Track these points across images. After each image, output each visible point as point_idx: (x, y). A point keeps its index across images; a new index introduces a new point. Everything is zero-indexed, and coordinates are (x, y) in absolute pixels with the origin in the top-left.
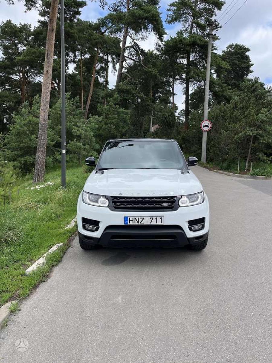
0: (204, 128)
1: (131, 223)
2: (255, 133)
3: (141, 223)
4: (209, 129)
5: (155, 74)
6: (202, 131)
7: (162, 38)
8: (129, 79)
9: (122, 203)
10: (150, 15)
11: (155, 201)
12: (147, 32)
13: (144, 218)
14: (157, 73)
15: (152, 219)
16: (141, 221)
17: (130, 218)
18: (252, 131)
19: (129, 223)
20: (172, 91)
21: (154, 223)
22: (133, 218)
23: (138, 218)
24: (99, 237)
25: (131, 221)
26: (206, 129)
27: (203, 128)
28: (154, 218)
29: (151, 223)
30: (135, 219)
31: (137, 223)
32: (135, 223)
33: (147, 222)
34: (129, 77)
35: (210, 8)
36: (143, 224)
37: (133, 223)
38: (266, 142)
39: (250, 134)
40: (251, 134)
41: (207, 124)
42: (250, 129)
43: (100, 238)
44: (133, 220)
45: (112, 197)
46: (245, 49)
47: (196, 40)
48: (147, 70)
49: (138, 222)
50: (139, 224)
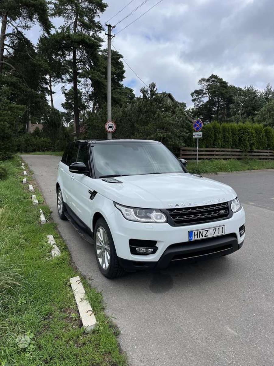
0: (109, 129)
1: (196, 238)
2: (165, 135)
3: (205, 236)
4: (113, 130)
5: (46, 68)
6: (107, 132)
7: (50, 30)
8: (13, 71)
9: (181, 215)
10: (38, 3)
11: (211, 209)
12: (31, 21)
13: (208, 230)
14: (48, 67)
15: (215, 230)
16: (205, 234)
17: (194, 232)
18: (162, 133)
19: (193, 239)
20: (49, 89)
21: (217, 234)
22: (198, 232)
23: (203, 231)
24: (157, 260)
25: (195, 236)
26: (111, 130)
27: (107, 128)
28: (217, 228)
29: (214, 235)
30: (200, 232)
31: (201, 238)
32: (199, 237)
33: (211, 234)
34: (13, 69)
35: (92, 9)
36: (207, 237)
37: (198, 238)
38: (174, 143)
39: (160, 135)
40: (162, 136)
41: (112, 125)
42: (161, 131)
43: (158, 262)
44: (197, 235)
45: (167, 209)
46: (119, 55)
47: (84, 39)
48: (36, 63)
49: (202, 236)
50: (204, 237)
